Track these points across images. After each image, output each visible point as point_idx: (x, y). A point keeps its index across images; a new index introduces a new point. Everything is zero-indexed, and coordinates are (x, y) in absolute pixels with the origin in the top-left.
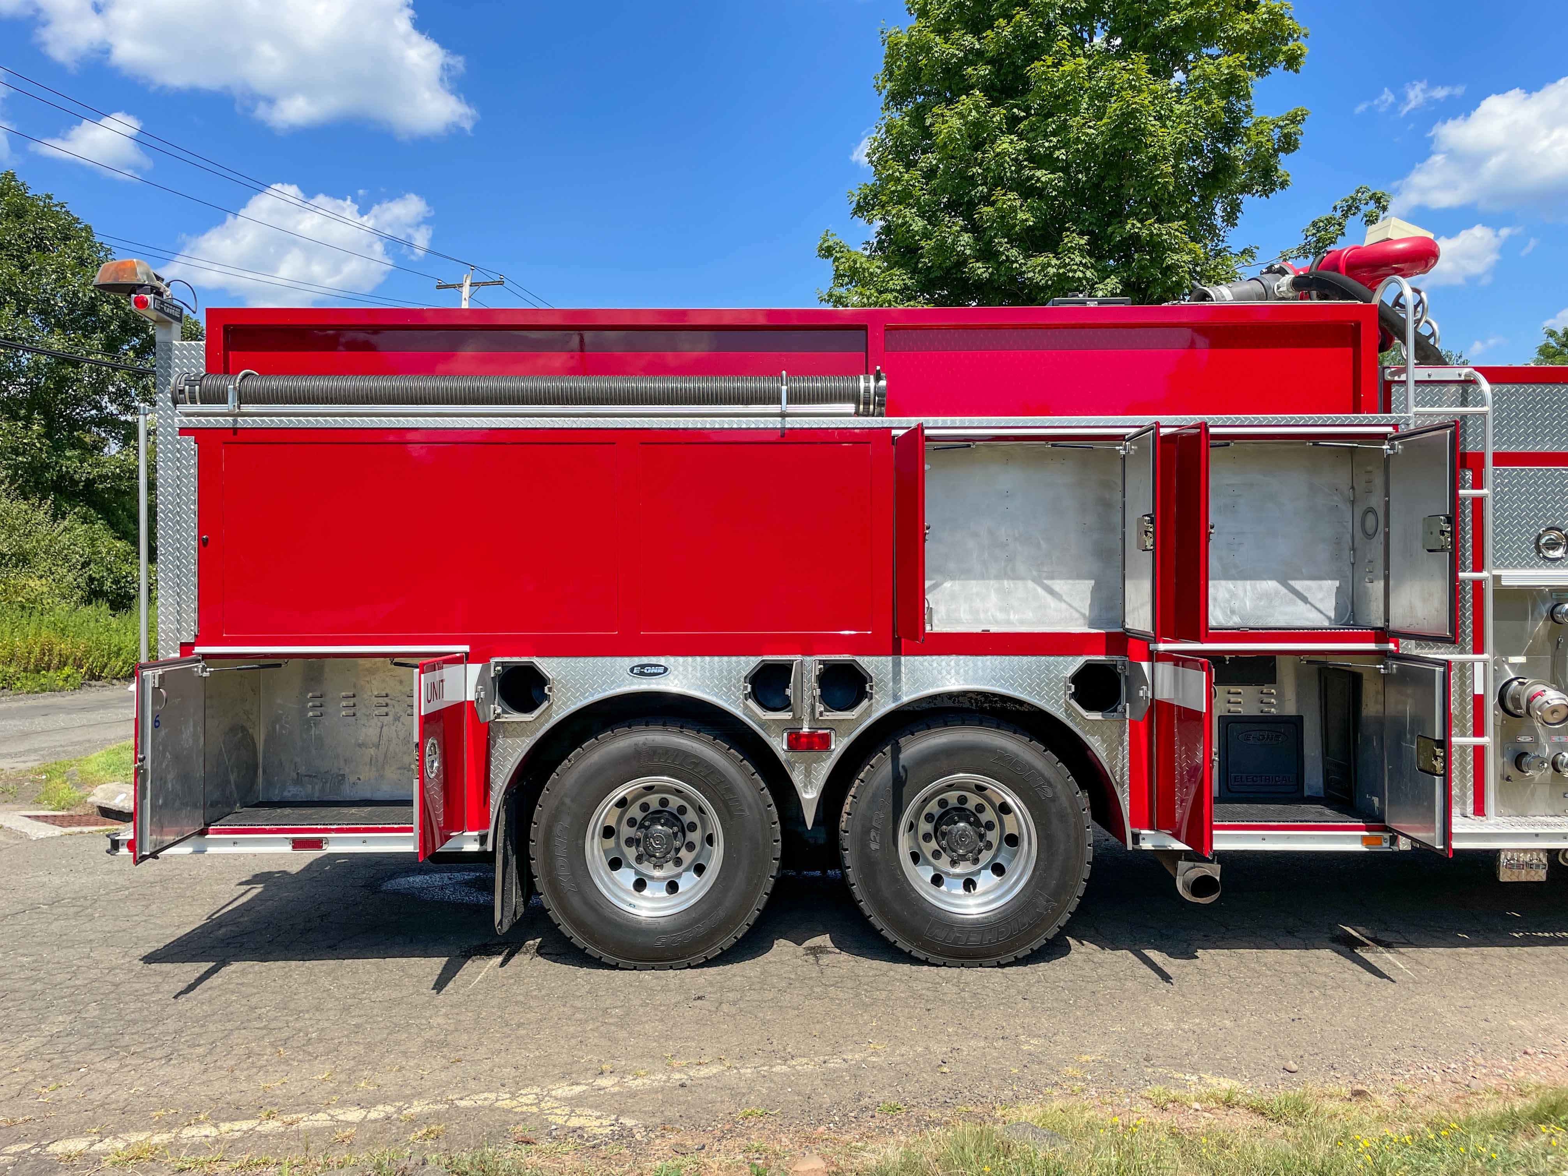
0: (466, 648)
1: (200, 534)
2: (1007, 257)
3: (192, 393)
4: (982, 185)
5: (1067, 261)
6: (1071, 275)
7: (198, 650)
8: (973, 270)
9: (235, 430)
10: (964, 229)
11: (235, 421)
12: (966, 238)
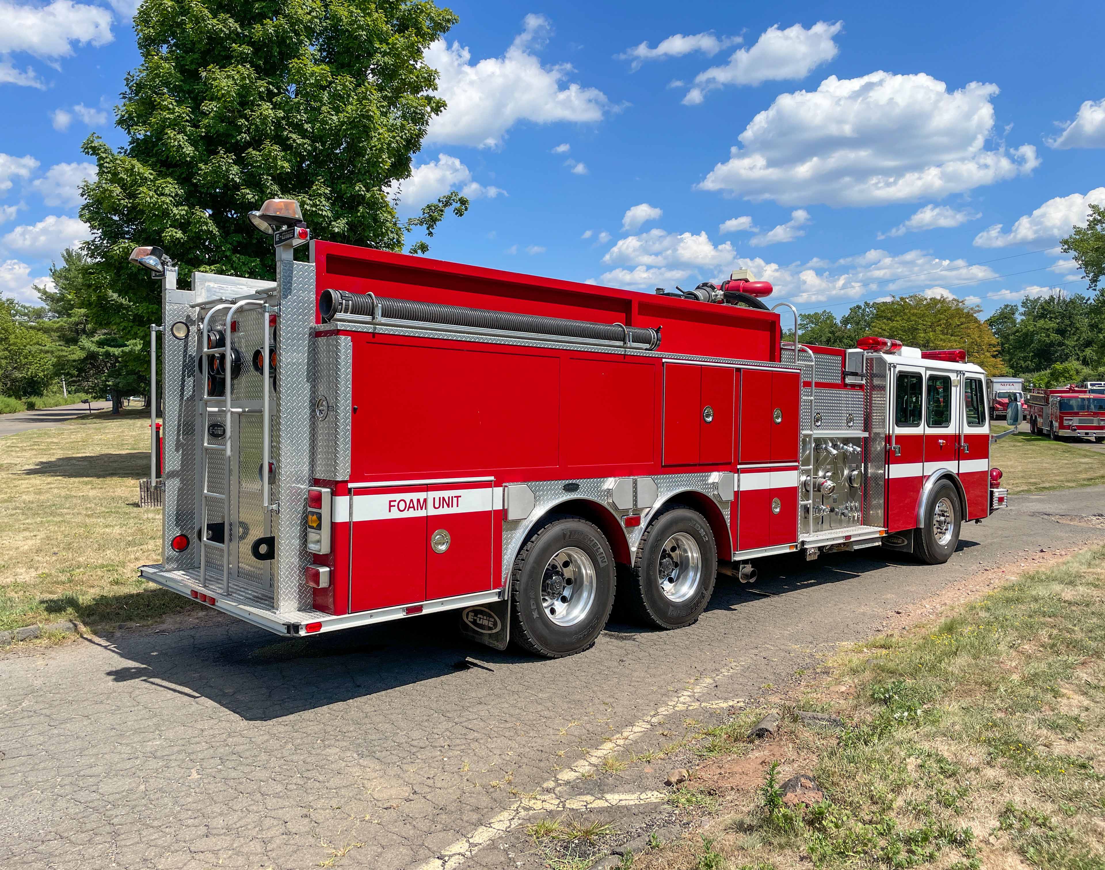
0: (492, 478)
1: (353, 405)
2: (272, 190)
3: (347, 305)
4: (245, 133)
5: (318, 203)
6: (320, 212)
7: (350, 485)
8: (244, 195)
9: (374, 334)
10: (235, 163)
11: (375, 328)
12: (235, 169)
